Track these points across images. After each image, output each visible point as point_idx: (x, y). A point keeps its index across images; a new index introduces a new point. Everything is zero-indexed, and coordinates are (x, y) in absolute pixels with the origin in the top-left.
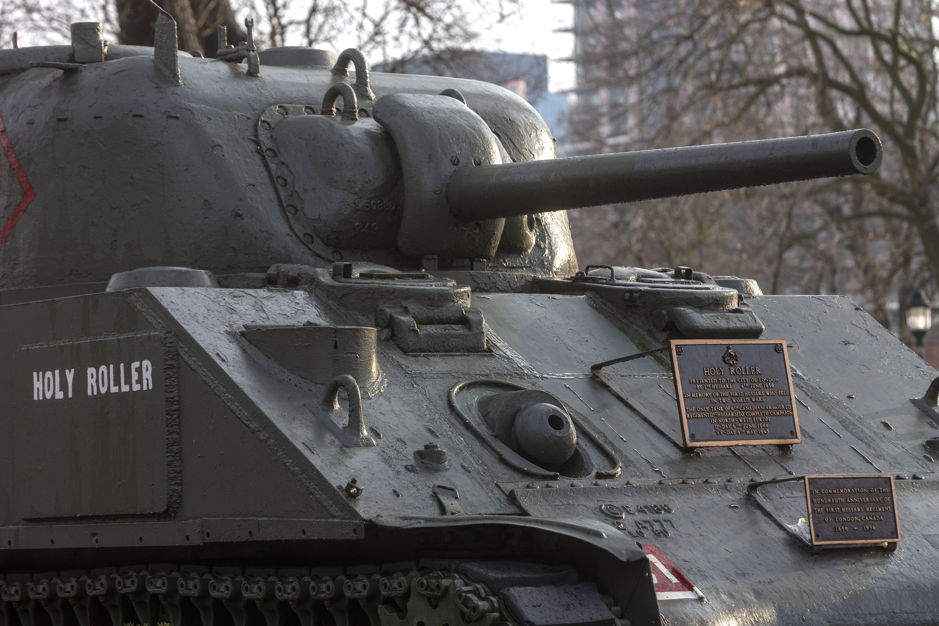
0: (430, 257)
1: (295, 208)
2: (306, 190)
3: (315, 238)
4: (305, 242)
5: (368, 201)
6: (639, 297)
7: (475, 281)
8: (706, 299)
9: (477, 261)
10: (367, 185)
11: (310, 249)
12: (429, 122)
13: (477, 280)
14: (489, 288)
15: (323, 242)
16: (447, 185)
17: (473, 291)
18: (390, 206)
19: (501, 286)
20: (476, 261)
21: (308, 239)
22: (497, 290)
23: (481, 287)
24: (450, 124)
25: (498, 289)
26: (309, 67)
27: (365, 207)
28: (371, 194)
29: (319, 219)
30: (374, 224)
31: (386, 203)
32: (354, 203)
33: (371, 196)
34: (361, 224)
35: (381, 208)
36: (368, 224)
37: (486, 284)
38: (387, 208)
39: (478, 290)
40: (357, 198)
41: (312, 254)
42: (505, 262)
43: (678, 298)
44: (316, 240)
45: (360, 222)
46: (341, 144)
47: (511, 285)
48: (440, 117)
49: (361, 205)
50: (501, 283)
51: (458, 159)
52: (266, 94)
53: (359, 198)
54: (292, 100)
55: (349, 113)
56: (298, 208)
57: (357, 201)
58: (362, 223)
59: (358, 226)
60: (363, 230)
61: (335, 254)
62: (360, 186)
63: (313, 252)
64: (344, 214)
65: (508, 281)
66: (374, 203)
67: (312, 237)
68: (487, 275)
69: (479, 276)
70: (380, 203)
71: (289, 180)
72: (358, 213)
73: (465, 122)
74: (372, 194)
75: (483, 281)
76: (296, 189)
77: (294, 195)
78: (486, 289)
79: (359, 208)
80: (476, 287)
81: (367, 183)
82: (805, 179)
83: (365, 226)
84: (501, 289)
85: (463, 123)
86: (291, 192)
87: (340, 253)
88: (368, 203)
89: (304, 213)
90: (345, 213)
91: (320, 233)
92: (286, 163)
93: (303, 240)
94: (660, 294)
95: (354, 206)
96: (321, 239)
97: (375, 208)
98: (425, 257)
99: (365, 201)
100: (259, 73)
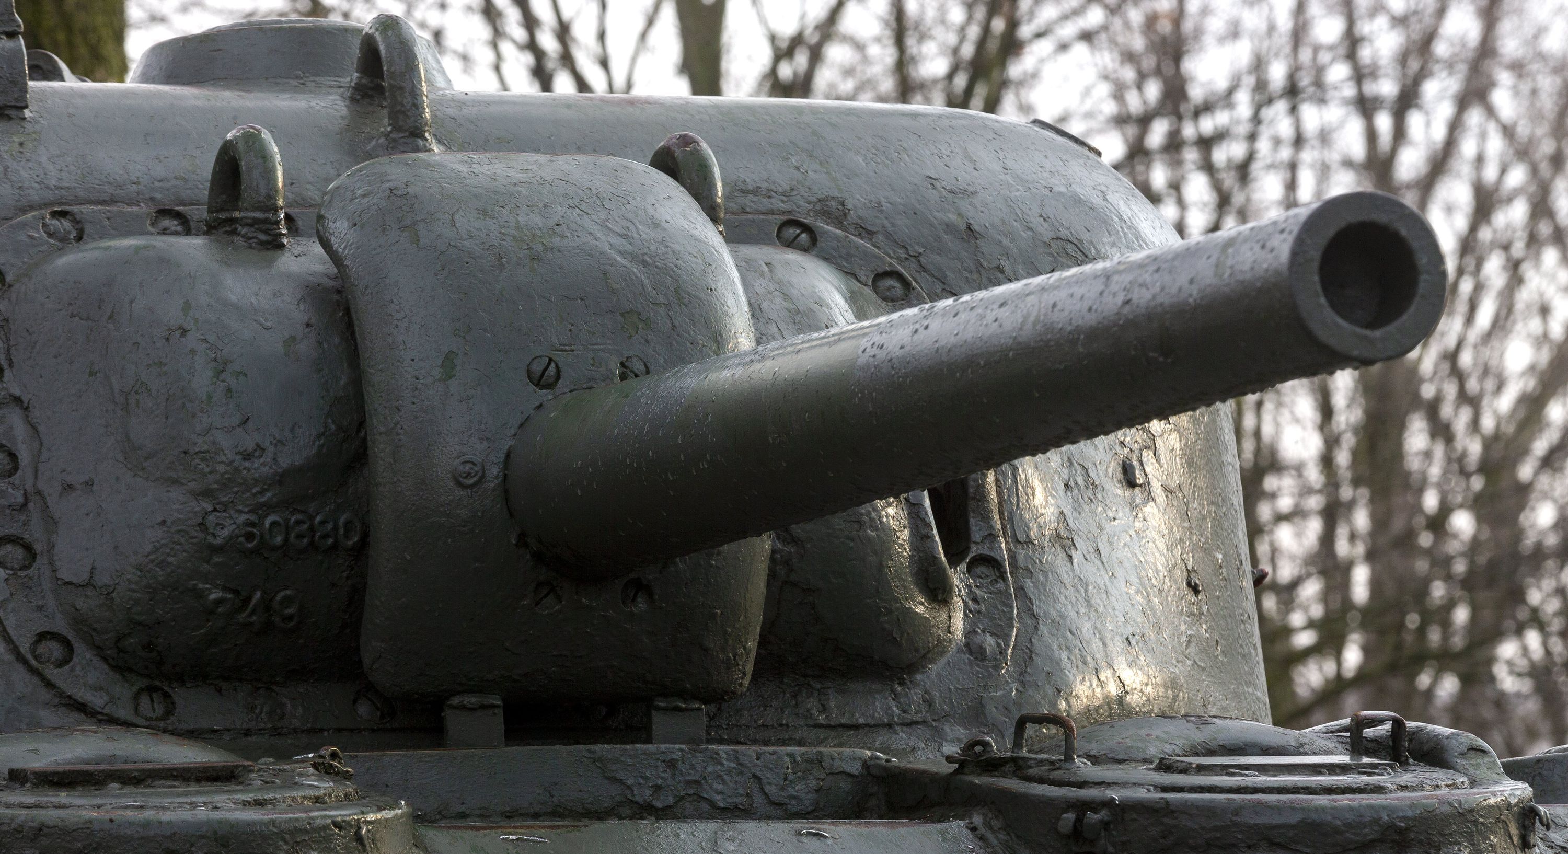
0: (471, 700)
1: (28, 548)
2: (69, 487)
3: (79, 647)
4: (34, 662)
5: (253, 518)
6: (1106, 825)
7: (614, 780)
8: (1349, 826)
9: (665, 709)
10: (247, 464)
11: (49, 685)
12: (467, 244)
13: (621, 775)
14: (671, 800)
15: (105, 659)
16: (508, 455)
17: (419, 818)
18: (341, 531)
19: (721, 793)
20: (658, 709)
21: (53, 649)
22: (705, 807)
23: (637, 798)
24: (546, 248)
25: (712, 804)
26: (295, 83)
27: (241, 539)
28: (262, 492)
29: (90, 584)
30: (282, 594)
31: (323, 523)
32: (202, 525)
33: (263, 500)
34: (229, 596)
35: (305, 541)
36: (258, 595)
37: (657, 788)
38: (330, 541)
39: (626, 811)
40: (210, 508)
41: (56, 700)
42: (824, 709)
43: (1235, 824)
44: (83, 654)
45: (225, 589)
46: (180, 328)
47: (767, 789)
48: (518, 227)
49: (226, 533)
50: (724, 782)
51: (557, 366)
52: (24, 174)
53: (218, 507)
54: (118, 192)
55: (251, 225)
56: (38, 547)
57: (211, 518)
58: (236, 592)
59: (219, 602)
60: (242, 617)
61: (145, 701)
62: (221, 468)
63: (61, 694)
64: (169, 564)
65: (754, 776)
66: (273, 524)
67: (67, 644)
68: (662, 757)
69: (629, 761)
70: (298, 522)
71: (24, 457)
72: (216, 559)
73: (616, 241)
74: (269, 494)
75: (646, 778)
76: (41, 485)
77: (31, 505)
78: (658, 804)
79: (218, 541)
80: (618, 798)
81: (247, 456)
82: (1267, 387)
83: (247, 600)
84: (721, 805)
85: (606, 243)
86: (25, 495)
87: (167, 696)
88: (252, 524)
89: (51, 563)
90: (171, 559)
91: (94, 630)
92: (25, 400)
93: (29, 657)
94: (1173, 812)
95: (202, 535)
96: (98, 649)
97: (279, 540)
98: (456, 701)
99: (243, 518)
100: (26, 107)
